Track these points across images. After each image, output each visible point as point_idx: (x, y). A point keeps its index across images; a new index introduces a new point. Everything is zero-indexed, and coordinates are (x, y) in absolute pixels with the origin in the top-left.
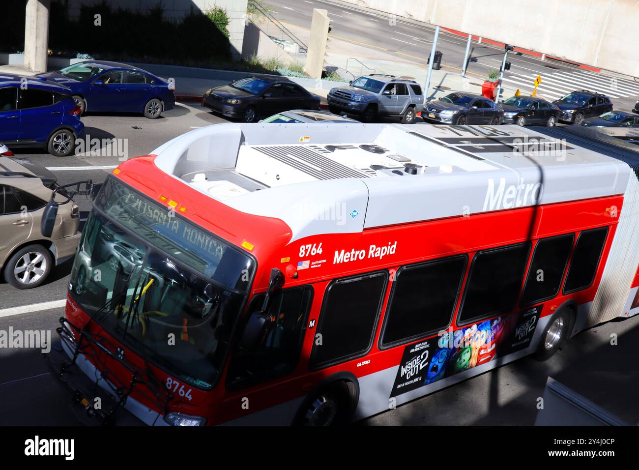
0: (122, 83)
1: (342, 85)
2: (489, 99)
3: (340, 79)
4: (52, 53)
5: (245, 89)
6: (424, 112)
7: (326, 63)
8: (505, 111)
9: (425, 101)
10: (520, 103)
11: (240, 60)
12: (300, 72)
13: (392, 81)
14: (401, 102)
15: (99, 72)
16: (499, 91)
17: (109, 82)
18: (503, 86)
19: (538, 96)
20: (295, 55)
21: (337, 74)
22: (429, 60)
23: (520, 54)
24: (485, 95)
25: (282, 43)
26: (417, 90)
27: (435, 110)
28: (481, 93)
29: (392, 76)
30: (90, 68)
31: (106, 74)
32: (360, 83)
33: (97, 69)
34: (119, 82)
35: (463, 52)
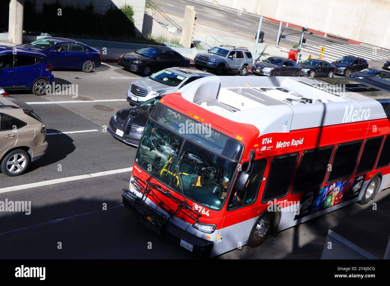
1: (204, 52)
2: (293, 61)
3: (202, 48)
4: (25, 33)
5: (144, 54)
6: (253, 69)
7: (194, 39)
8: (303, 68)
9: (254, 62)
10: (312, 63)
11: (141, 37)
12: (177, 44)
13: (234, 49)
14: (239, 63)
15: (55, 44)
16: (299, 56)
17: (60, 50)
18: (301, 53)
19: (323, 59)
20: (174, 34)
21: (200, 45)
22: (256, 37)
23: (311, 33)
24: (290, 58)
25: (167, 26)
26: (249, 55)
27: (260, 67)
28: (288, 57)
29: (234, 47)
30: (49, 41)
31: (59, 45)
32: (214, 51)
33: (53, 42)
34: (67, 50)
35: (276, 31)
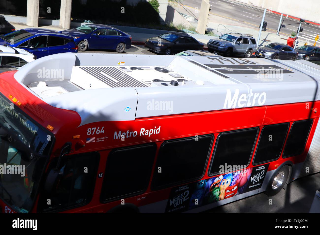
0: (106, 35)
1: (215, 38)
2: (291, 47)
3: (214, 35)
4: (73, 20)
5: (166, 39)
6: (257, 53)
7: (208, 27)
8: (299, 53)
9: (257, 47)
10: (307, 49)
11: (164, 25)
12: (194, 31)
13: (241, 36)
14: (245, 48)
15: (95, 29)
16: (296, 43)
17: (99, 35)
18: (298, 40)
20: (192, 22)
21: (213, 32)
22: (260, 26)
23: (308, 24)
24: (289, 45)
25: (186, 16)
26: (254, 41)
27: (262, 52)
28: (287, 43)
29: (241, 34)
30: (91, 27)
31: (98, 30)
32: (224, 37)
33: (94, 28)
34: (105, 34)
35: (277, 22)
